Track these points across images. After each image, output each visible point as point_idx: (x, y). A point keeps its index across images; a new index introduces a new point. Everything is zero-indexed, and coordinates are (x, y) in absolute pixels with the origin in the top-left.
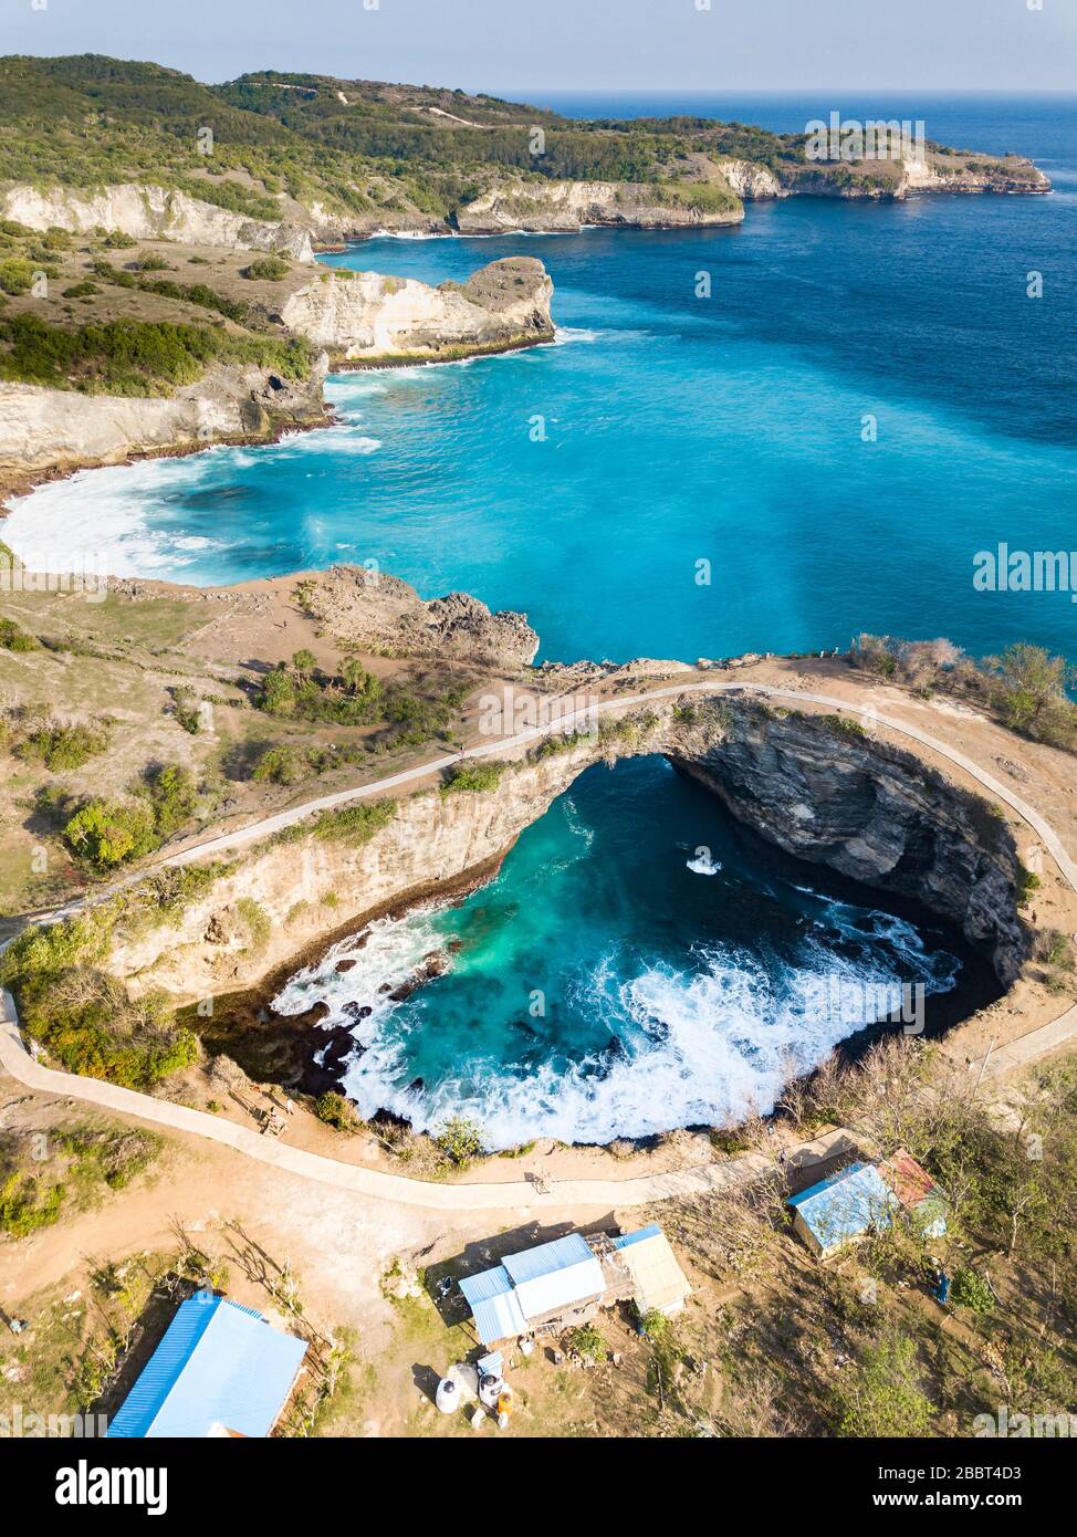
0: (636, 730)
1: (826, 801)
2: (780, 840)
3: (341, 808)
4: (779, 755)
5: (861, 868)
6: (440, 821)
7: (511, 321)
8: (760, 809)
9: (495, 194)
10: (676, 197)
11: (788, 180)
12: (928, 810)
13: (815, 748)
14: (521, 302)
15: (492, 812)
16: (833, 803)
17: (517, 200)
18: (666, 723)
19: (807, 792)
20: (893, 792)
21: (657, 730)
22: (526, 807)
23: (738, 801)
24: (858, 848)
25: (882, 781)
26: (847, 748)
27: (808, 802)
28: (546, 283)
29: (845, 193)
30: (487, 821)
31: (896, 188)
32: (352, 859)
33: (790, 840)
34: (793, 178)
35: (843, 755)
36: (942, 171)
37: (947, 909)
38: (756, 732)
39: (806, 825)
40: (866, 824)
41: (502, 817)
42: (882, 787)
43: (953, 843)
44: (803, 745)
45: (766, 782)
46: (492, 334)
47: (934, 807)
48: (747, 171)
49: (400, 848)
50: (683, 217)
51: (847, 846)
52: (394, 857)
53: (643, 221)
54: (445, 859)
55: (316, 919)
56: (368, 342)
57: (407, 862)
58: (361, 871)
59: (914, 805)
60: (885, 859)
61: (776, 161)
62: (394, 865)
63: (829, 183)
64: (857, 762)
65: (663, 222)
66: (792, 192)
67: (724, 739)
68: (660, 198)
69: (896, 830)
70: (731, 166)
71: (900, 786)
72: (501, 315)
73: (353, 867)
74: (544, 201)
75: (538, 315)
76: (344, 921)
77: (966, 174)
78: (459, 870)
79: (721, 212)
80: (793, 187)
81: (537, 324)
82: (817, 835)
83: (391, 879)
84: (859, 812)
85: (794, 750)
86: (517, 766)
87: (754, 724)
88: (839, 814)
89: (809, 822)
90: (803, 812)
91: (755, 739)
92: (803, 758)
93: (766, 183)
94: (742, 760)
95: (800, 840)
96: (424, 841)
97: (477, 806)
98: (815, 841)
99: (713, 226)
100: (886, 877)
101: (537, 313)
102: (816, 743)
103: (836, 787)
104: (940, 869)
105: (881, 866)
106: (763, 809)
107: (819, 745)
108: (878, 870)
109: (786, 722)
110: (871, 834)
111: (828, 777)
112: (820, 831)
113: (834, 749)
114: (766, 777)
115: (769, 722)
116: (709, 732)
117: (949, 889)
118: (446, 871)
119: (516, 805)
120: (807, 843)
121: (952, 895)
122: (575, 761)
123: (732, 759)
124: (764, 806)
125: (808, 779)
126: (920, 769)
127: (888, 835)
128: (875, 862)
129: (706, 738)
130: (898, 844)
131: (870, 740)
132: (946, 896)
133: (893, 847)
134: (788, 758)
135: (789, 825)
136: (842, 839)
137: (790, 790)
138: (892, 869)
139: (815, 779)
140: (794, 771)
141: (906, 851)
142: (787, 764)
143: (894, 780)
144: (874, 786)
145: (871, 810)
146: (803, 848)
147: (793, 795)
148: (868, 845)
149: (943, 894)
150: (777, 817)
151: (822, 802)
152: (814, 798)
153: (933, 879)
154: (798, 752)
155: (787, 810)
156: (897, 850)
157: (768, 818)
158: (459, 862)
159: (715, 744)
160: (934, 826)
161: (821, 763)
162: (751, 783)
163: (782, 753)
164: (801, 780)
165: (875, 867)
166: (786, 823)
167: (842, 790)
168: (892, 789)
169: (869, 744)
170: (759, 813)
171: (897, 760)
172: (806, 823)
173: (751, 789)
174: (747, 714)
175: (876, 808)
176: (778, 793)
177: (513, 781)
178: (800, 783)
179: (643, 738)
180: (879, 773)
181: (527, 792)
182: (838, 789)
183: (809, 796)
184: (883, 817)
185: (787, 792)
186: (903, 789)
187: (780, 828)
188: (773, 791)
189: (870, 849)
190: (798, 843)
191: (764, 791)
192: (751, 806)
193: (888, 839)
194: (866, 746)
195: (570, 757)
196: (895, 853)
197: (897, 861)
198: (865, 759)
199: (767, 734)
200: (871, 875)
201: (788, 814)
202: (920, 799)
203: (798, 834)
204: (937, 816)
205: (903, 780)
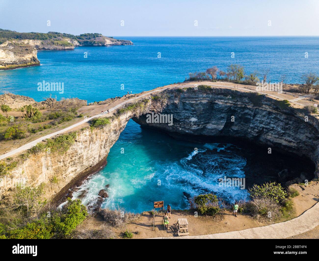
0: (143, 105)
1: (201, 114)
2: (187, 131)
3: (55, 137)
4: (184, 103)
5: (213, 132)
6: (92, 140)
7: (27, 59)
8: (179, 124)
9: (7, 42)
10: (57, 43)
11: (81, 43)
12: (234, 104)
13: (196, 98)
14: (28, 54)
15: (106, 138)
16: (202, 114)
17: (14, 44)
18: (150, 102)
19: (195, 112)
20: (221, 103)
21: (148, 104)
22: (115, 135)
24: (210, 126)
25: (216, 102)
26: (205, 95)
27: (195, 116)
28: (35, 50)
29: (94, 45)
30: (104, 141)
31: (105, 44)
32: (62, 160)
33: (191, 130)
34: (82, 42)
35: (204, 98)
36: (113, 41)
37: (239, 135)
38: (176, 99)
39: (195, 123)
40: (210, 119)
41: (108, 139)
42: (217, 103)
43: (243, 111)
44: (192, 98)
45: (181, 114)
46: (21, 62)
47: (236, 102)
48: (71, 41)
49: (78, 153)
50: (60, 47)
51: (206, 127)
52: (77, 158)
53: (50, 48)
54: (93, 158)
55: (50, 189)
57: (81, 159)
58: (65, 165)
59: (228, 104)
60: (220, 126)
61: (77, 39)
62: (76, 161)
63: (90, 43)
64: (208, 99)
65: (56, 49)
66: (82, 45)
67: (167, 104)
68: (53, 43)
69: (222, 115)
70: (67, 39)
71: (223, 101)
72: (23, 57)
73: (62, 164)
74: (22, 43)
75: (34, 58)
76: (61, 189)
77: (117, 42)
78: (97, 162)
79: (69, 46)
80: (82, 44)
81: (34, 60)
82: (199, 125)
83: (76, 168)
84: (209, 115)
85: (189, 101)
86: (113, 119)
87: (176, 97)
88: (204, 117)
89: (196, 122)
90: (193, 119)
91: (177, 102)
92: (192, 102)
93: (76, 43)
94: (173, 109)
95: (193, 128)
96: (86, 150)
97: (102, 134)
98: (198, 128)
99: (68, 49)
100: (222, 131)
101: (33, 57)
102: (195, 96)
103: (202, 109)
104: (236, 123)
105: (219, 128)
106: (180, 123)
107: (196, 96)
108: (219, 130)
109: (186, 92)
110: (213, 121)
111: (200, 106)
112: (199, 124)
113: (201, 97)
114: (181, 113)
115: (181, 94)
116: (162, 102)
117: (240, 128)
118: (93, 163)
119: (112, 134)
120: (196, 129)
121: (241, 129)
122: (128, 116)
123: (170, 110)
124: (181, 122)
125: (194, 108)
126: (231, 92)
127: (219, 119)
128: (216, 128)
129: (162, 105)
130: (224, 120)
131: (213, 89)
132: (239, 131)
133: (222, 121)
134: (187, 104)
135: (189, 125)
136: (205, 125)
137: (188, 114)
138: (223, 128)
139: (197, 107)
140: (189, 108)
141: (227, 121)
142: (187, 106)
143: (221, 100)
144: (213, 105)
145: (212, 114)
146: (195, 131)
147: (189, 115)
148: (213, 124)
149: (238, 130)
150: (185, 124)
151: (199, 115)
152: (196, 114)
153: (234, 127)
154: (190, 101)
155: (188, 121)
156: (223, 122)
157: (182, 126)
158: (97, 158)
159: (164, 106)
160: (236, 108)
161: (198, 102)
162: (176, 116)
163: (185, 103)
164: (192, 109)
165: (217, 130)
166: (188, 125)
167: (204, 109)
168: (220, 103)
169: (213, 90)
170: (179, 126)
171: (223, 92)
172: (195, 122)
173: (176, 118)
174: (173, 93)
175: (214, 112)
176: (184, 117)
177: (111, 124)
178: (192, 111)
179: (145, 107)
180: (215, 100)
181: (115, 129)
182: (203, 109)
183: (195, 114)
184: (217, 114)
185: (187, 115)
186: (224, 101)
187: (186, 127)
188: (183, 117)
189: (214, 125)
190: (193, 130)
191: (180, 117)
192: (175, 125)
193: (220, 120)
194: (211, 92)
195: (127, 115)
196: (223, 123)
197: (224, 125)
198: (211, 97)
199: (180, 98)
200: (216, 132)
201: (189, 122)
202: (230, 102)
203: (193, 127)
204: (237, 105)
205: (224, 99)
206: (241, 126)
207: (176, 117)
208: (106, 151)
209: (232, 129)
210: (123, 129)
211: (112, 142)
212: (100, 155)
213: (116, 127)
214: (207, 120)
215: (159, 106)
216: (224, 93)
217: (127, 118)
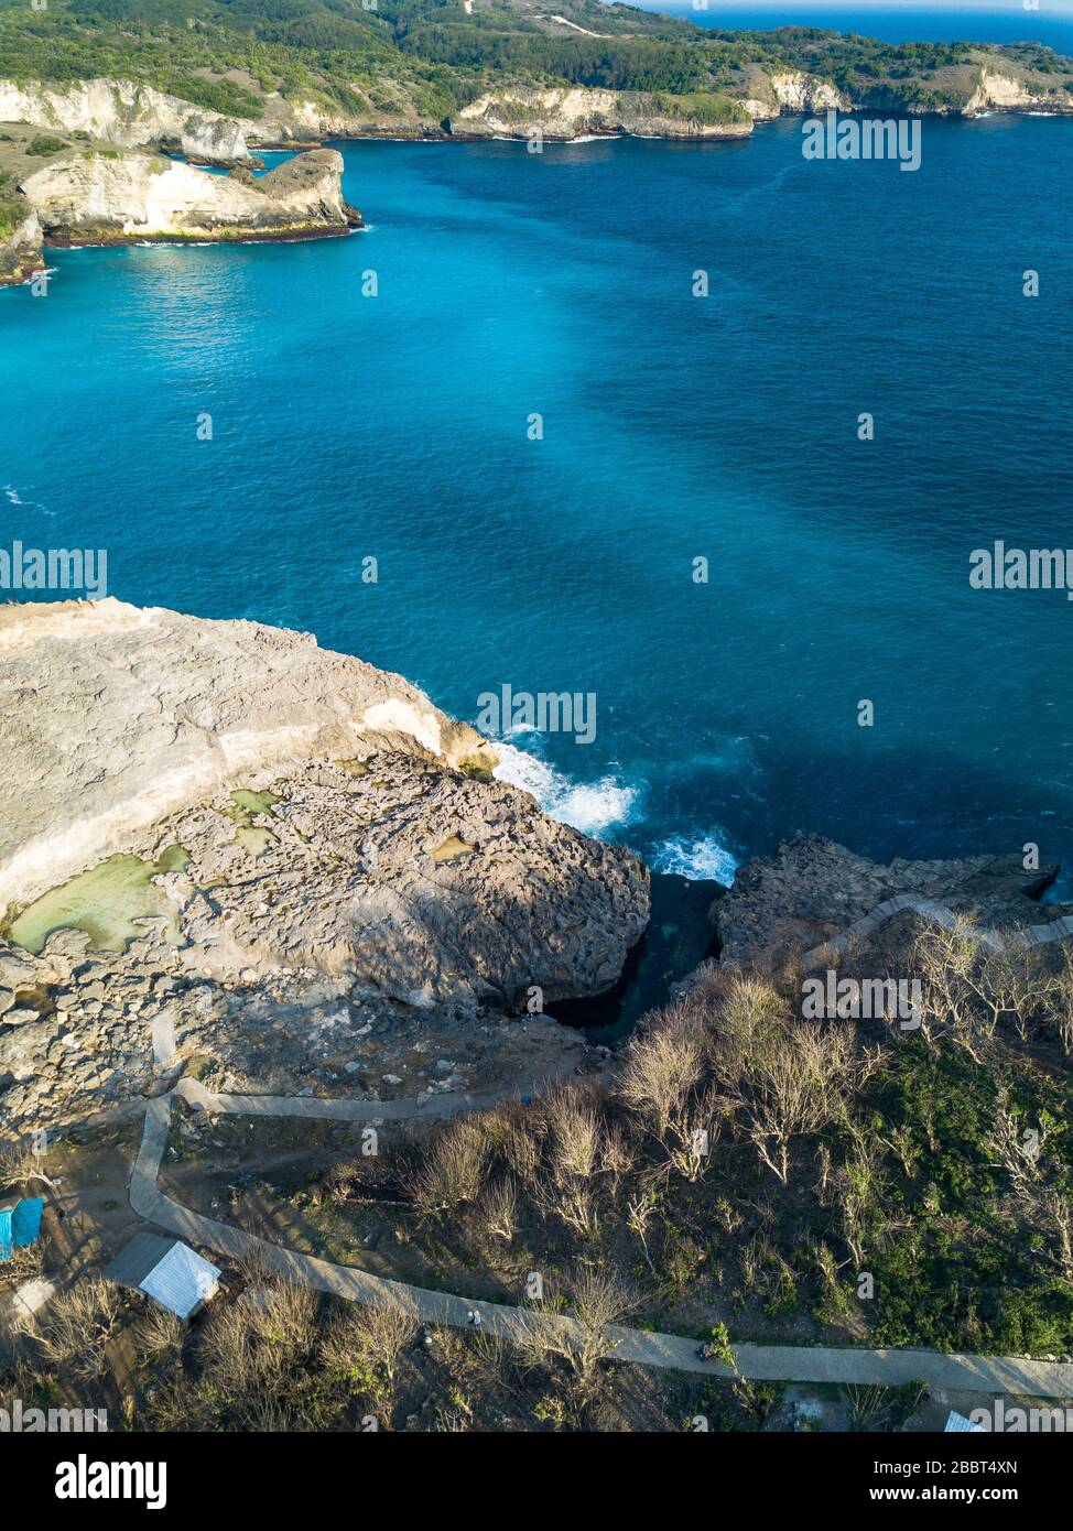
7: (294, 208)
9: (487, 100)
10: (676, 107)
14: (305, 191)
17: (509, 106)
28: (332, 174)
29: (911, 109)
31: (965, 105)
34: (864, 92)
36: (1032, 89)
46: (269, 220)
48: (807, 84)
50: (682, 128)
53: (642, 130)
56: (143, 220)
61: (849, 74)
63: (898, 98)
65: (662, 133)
66: (860, 107)
68: (660, 107)
70: (789, 77)
74: (536, 107)
75: (325, 204)
79: (723, 124)
81: (324, 214)
93: (828, 97)
99: (713, 139)
101: (322, 202)
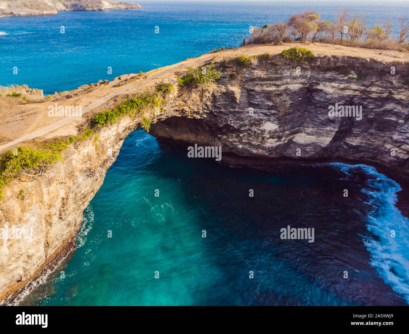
1: (286, 114)
2: (255, 151)
5: (308, 150)
8: (238, 136)
11: (68, 6)
12: (362, 92)
13: (277, 79)
15: (62, 194)
16: (289, 114)
18: (174, 91)
19: (273, 112)
21: (171, 96)
22: (90, 180)
23: (219, 139)
24: (301, 138)
25: (320, 87)
26: (297, 72)
27: (272, 118)
30: (58, 204)
33: (263, 148)
35: (295, 78)
37: (362, 154)
38: (233, 82)
39: (273, 135)
40: (303, 123)
41: (71, 196)
42: (322, 90)
43: (380, 107)
44: (269, 80)
45: (243, 116)
47: (368, 87)
51: (294, 140)
59: (348, 93)
60: (322, 139)
64: (303, 80)
67: (213, 95)
71: (336, 85)
80: (70, 8)
82: (279, 138)
84: (300, 116)
85: (262, 85)
87: (232, 77)
88: (291, 121)
89: (276, 132)
90: (270, 126)
92: (268, 89)
94: (225, 106)
97: (45, 190)
98: (278, 143)
100: (325, 149)
102: (275, 76)
103: (289, 103)
104: (357, 131)
105: (321, 143)
106: (241, 135)
107: (278, 76)
108: (320, 147)
109: (257, 66)
110: (308, 127)
111: (285, 97)
112: (281, 136)
113: (287, 76)
114: (242, 112)
115: (245, 70)
116: (203, 91)
117: (364, 141)
118: (27, 270)
119: (81, 181)
120: (274, 146)
121: (367, 144)
122: (120, 131)
123: (218, 108)
124: (242, 133)
125: (273, 102)
126: (358, 63)
127: (323, 123)
128: (316, 143)
129: (201, 96)
130: (333, 125)
131: (319, 57)
132: (363, 146)
133: (328, 128)
134: (258, 93)
135: (260, 139)
136: (292, 136)
137: (259, 116)
138: (331, 142)
139: (279, 100)
140: (262, 101)
141: (340, 127)
142: (256, 98)
143: (331, 82)
144: (311, 95)
145: (306, 113)
146: (272, 150)
147: (261, 118)
148: (308, 134)
149: (360, 146)
150: (250, 137)
151: (282, 116)
152: (277, 115)
153: (351, 140)
154: (265, 86)
155: (258, 130)
156: (332, 129)
157: (244, 141)
158: (42, 253)
159: (207, 100)
160: (365, 101)
161: (280, 89)
162: (231, 120)
163: (253, 90)
164: (268, 105)
165: (317, 146)
166: (258, 138)
167: (293, 103)
168: (329, 88)
169: (317, 61)
170: (237, 140)
171: (339, 64)
172: (273, 133)
173: (232, 125)
174: (227, 69)
175: (312, 109)
176: (250, 121)
177: (74, 156)
178: (267, 108)
179: (164, 103)
180: (318, 82)
181: (88, 165)
182: (291, 104)
183: (274, 114)
184: (319, 112)
185: (257, 117)
186: (338, 86)
187: (253, 143)
188: (247, 121)
189: (309, 137)
190: (269, 148)
191: (242, 123)
192: (230, 137)
193: (323, 125)
194: (313, 65)
195: (118, 126)
196: (331, 131)
197: (333, 136)
198: (309, 76)
199: (242, 81)
200: (315, 151)
201: (259, 132)
202: (354, 86)
203: (268, 142)
204: (370, 92)
205: (338, 80)
206: (369, 137)
207: (232, 122)
208: (69, 225)
209: (347, 144)
210: (114, 160)
211: (84, 197)
212: (47, 243)
213: (89, 162)
214: (297, 127)
215: (194, 99)
216: (343, 66)
217: (119, 134)
